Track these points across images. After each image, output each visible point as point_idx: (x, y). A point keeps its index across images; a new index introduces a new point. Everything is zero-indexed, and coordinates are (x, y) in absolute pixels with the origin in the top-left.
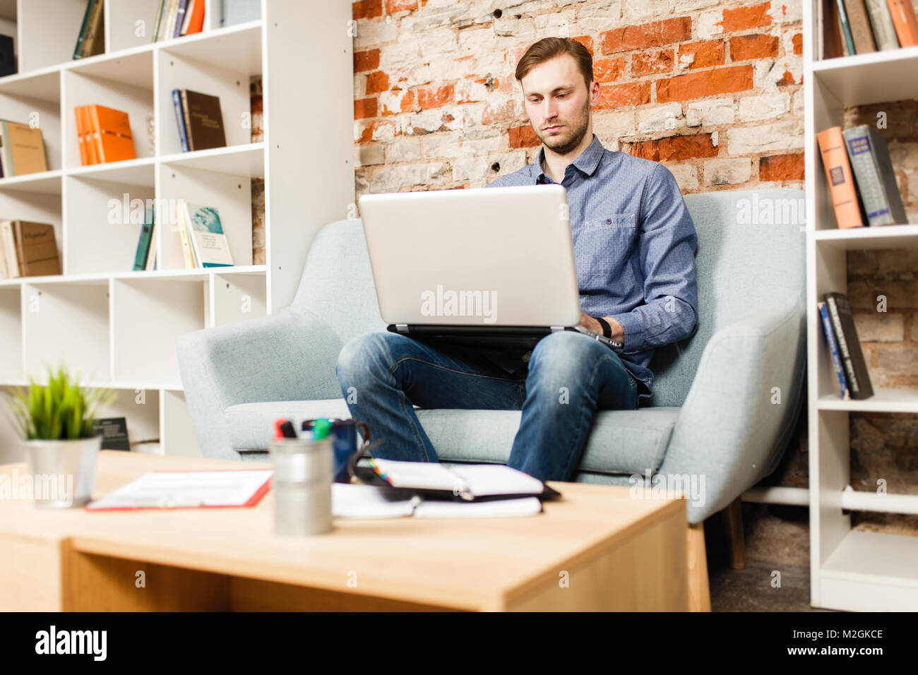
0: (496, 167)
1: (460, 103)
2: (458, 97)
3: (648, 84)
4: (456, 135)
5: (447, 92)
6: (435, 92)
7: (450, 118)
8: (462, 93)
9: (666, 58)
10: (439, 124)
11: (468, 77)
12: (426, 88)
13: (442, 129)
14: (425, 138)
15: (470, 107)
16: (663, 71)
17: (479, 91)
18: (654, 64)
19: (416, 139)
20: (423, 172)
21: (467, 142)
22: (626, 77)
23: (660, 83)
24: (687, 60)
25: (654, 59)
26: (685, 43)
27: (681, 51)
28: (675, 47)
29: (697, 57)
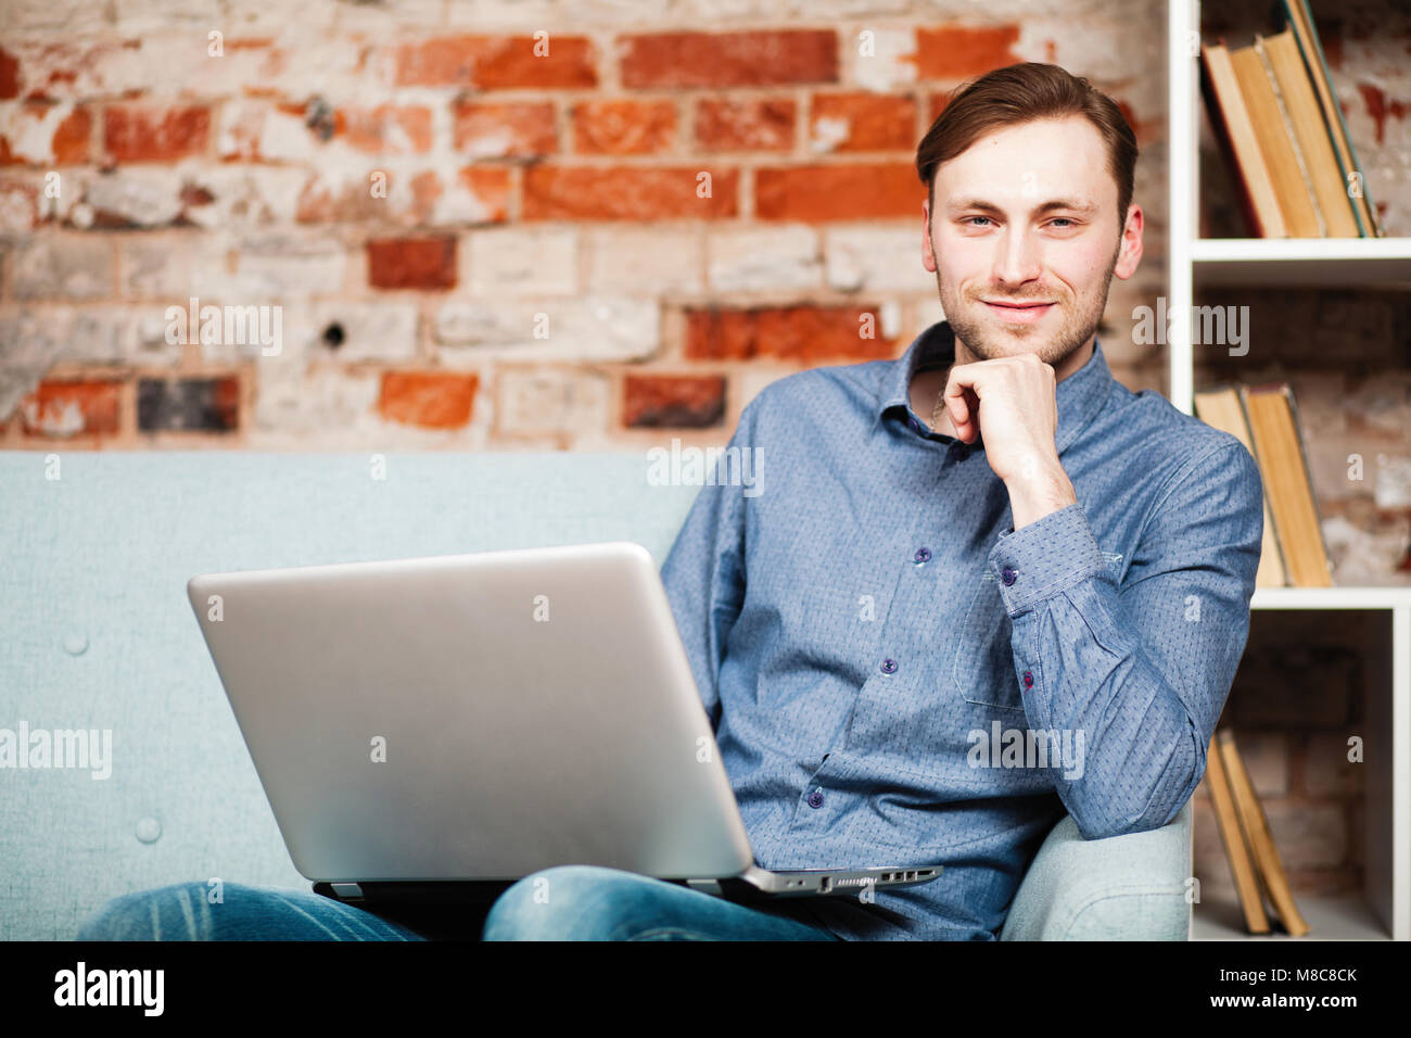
0: (335, 335)
1: (232, 158)
2: (227, 144)
3: (734, 175)
4: (221, 241)
5: (190, 126)
6: (157, 120)
7: (203, 196)
8: (238, 132)
9: (779, 117)
10: (170, 207)
11: (255, 94)
12: (132, 108)
13: (181, 222)
14: (125, 240)
15: (262, 175)
16: (772, 148)
17: (287, 136)
18: (749, 128)
19: (98, 243)
20: (118, 331)
21: (247, 263)
22: (680, 150)
23: (764, 177)
24: (833, 130)
25: (748, 117)
26: (826, 89)
27: (820, 106)
28: (802, 96)
29: (855, 128)
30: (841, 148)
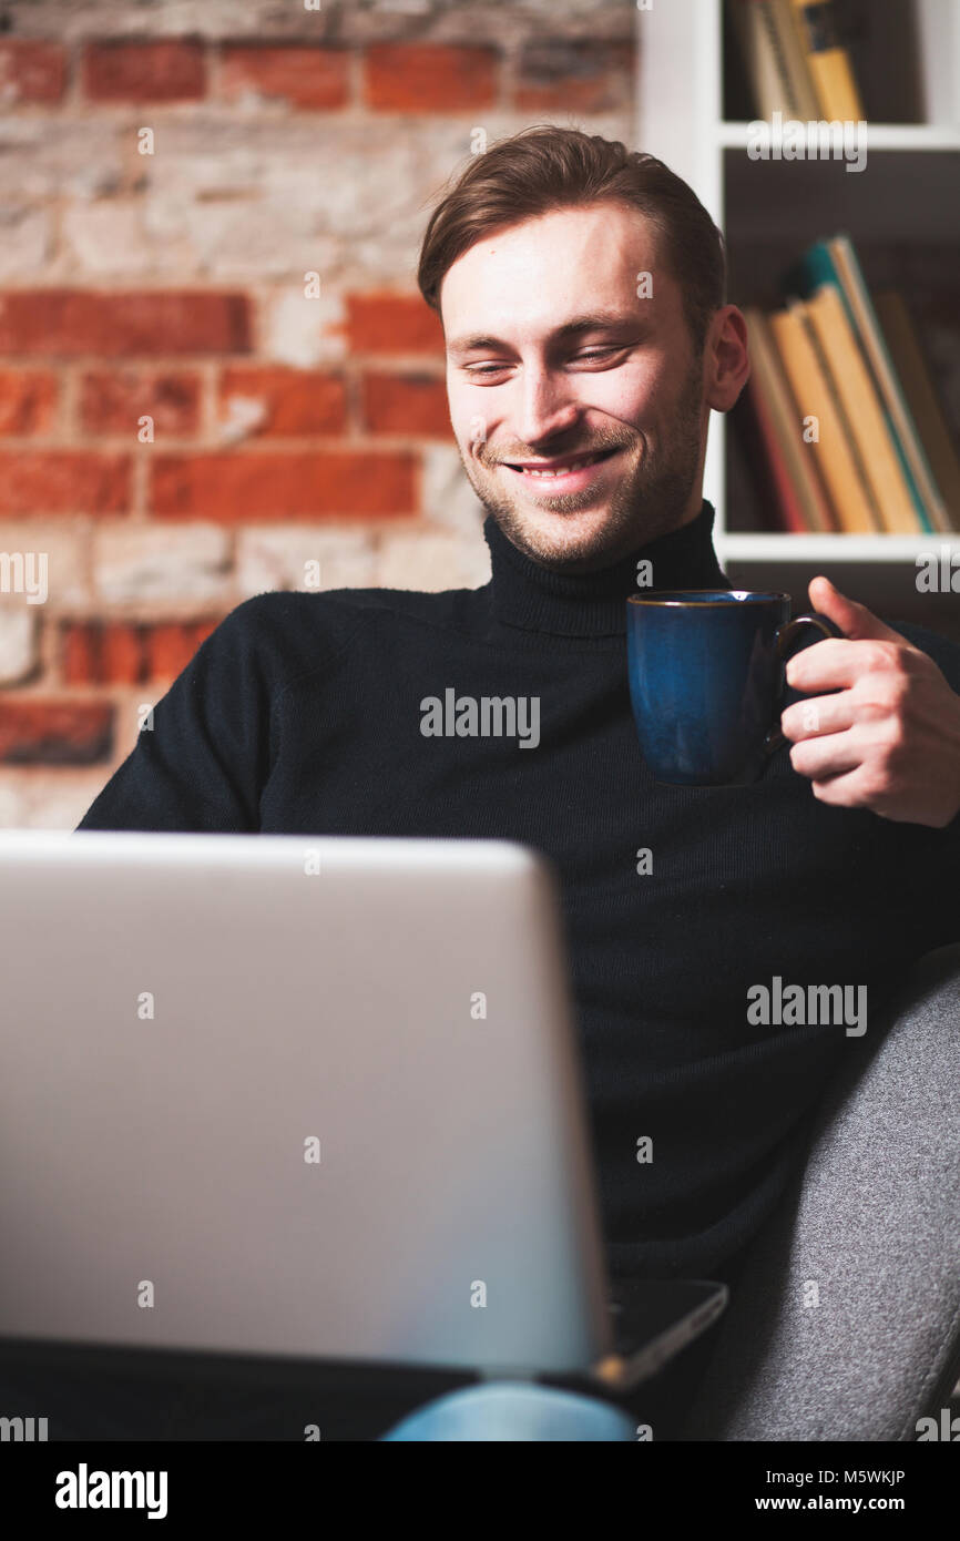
16: (172, 431)
23: (162, 465)
24: (247, 412)
25: (144, 392)
26: (240, 364)
27: (230, 385)
28: (208, 371)
29: (275, 409)
30: (259, 431)
